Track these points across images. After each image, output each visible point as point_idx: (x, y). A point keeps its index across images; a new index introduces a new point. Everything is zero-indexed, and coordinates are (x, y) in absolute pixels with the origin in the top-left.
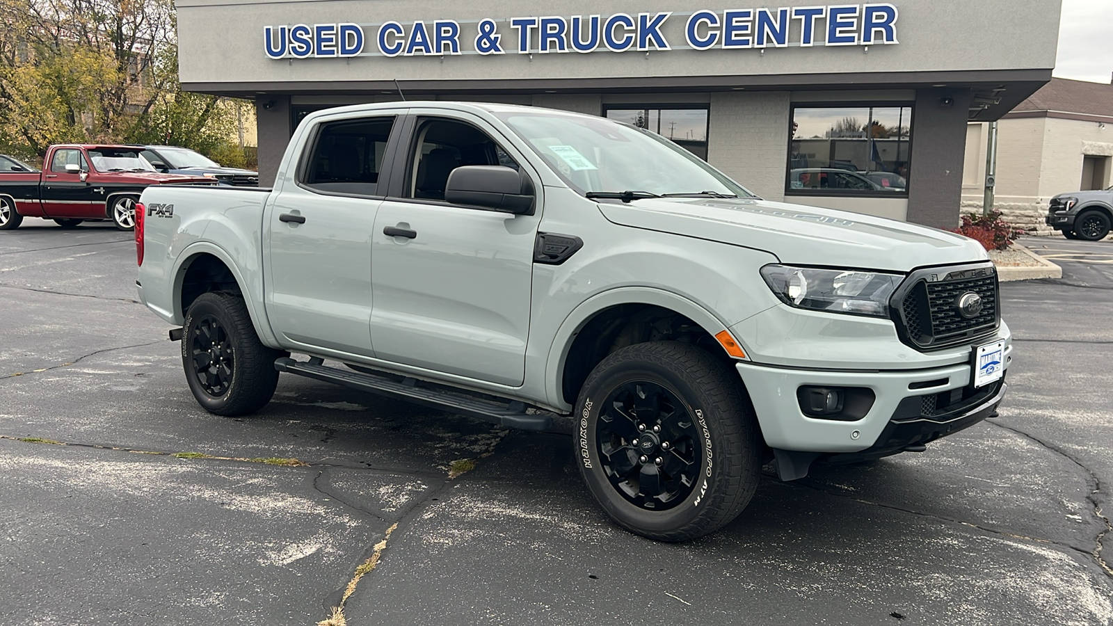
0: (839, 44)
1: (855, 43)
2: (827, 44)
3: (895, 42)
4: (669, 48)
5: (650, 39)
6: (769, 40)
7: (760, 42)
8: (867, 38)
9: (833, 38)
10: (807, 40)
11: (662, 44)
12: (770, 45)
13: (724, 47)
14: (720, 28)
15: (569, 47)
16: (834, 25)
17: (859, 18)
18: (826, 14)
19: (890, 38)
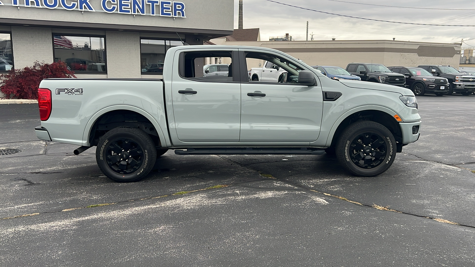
0: (165, 16)
1: (171, 16)
2: (161, 15)
3: (185, 17)
4: (94, 11)
5: (84, 6)
6: (138, 12)
7: (135, 12)
8: (175, 15)
9: (163, 13)
10: (153, 13)
11: (90, 9)
12: (138, 14)
13: (119, 13)
14: (117, 4)
15: (42, 5)
16: (163, 8)
17: (172, 6)
18: (159, 4)
19: (183, 15)
